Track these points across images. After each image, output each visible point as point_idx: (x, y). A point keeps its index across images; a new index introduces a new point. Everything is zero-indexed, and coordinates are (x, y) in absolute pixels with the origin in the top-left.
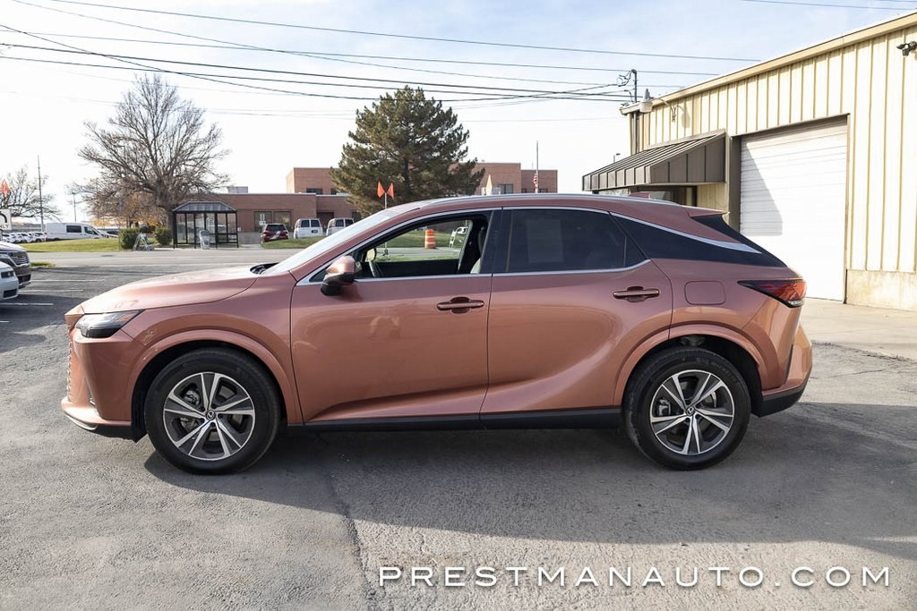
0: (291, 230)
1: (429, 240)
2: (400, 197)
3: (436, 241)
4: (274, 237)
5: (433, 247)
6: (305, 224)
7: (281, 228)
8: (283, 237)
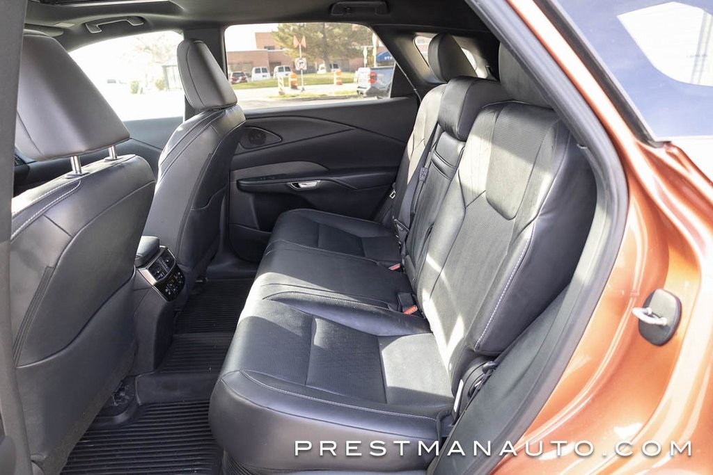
0: (250, 76)
1: (337, 79)
2: (321, 49)
3: (343, 79)
4: (238, 81)
5: (340, 84)
6: (258, 71)
7: (242, 74)
8: (244, 80)
